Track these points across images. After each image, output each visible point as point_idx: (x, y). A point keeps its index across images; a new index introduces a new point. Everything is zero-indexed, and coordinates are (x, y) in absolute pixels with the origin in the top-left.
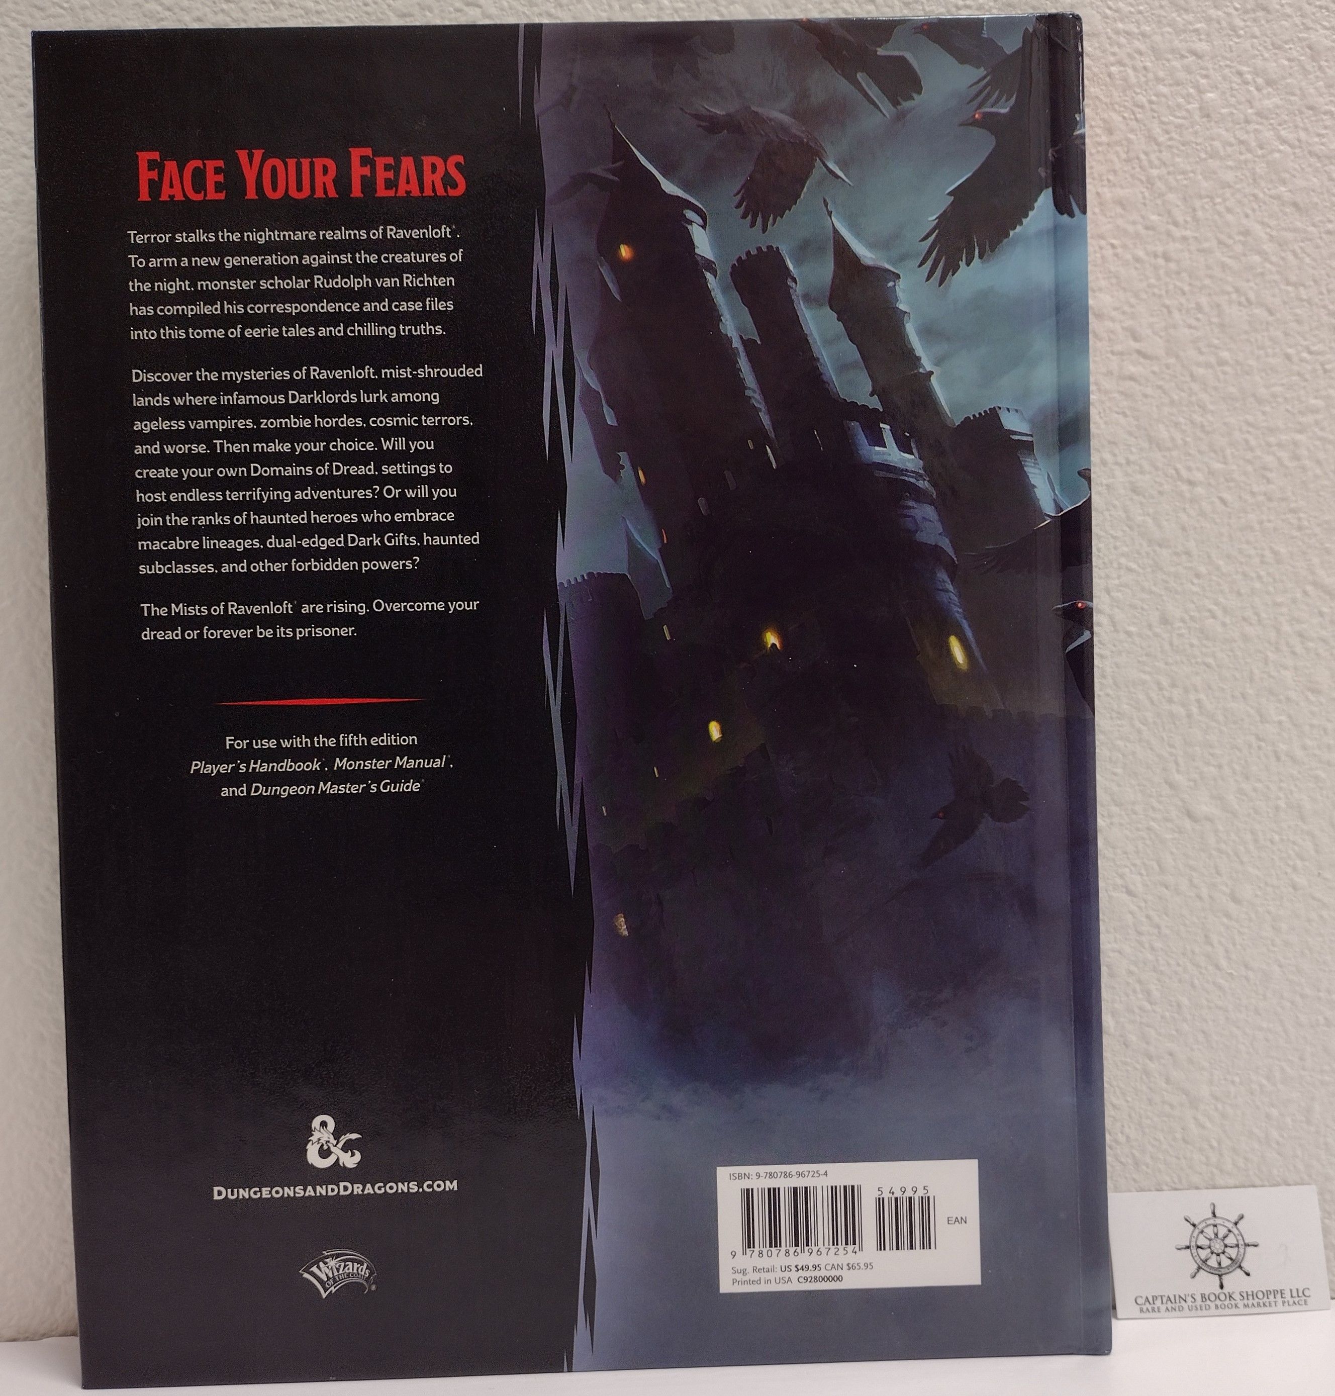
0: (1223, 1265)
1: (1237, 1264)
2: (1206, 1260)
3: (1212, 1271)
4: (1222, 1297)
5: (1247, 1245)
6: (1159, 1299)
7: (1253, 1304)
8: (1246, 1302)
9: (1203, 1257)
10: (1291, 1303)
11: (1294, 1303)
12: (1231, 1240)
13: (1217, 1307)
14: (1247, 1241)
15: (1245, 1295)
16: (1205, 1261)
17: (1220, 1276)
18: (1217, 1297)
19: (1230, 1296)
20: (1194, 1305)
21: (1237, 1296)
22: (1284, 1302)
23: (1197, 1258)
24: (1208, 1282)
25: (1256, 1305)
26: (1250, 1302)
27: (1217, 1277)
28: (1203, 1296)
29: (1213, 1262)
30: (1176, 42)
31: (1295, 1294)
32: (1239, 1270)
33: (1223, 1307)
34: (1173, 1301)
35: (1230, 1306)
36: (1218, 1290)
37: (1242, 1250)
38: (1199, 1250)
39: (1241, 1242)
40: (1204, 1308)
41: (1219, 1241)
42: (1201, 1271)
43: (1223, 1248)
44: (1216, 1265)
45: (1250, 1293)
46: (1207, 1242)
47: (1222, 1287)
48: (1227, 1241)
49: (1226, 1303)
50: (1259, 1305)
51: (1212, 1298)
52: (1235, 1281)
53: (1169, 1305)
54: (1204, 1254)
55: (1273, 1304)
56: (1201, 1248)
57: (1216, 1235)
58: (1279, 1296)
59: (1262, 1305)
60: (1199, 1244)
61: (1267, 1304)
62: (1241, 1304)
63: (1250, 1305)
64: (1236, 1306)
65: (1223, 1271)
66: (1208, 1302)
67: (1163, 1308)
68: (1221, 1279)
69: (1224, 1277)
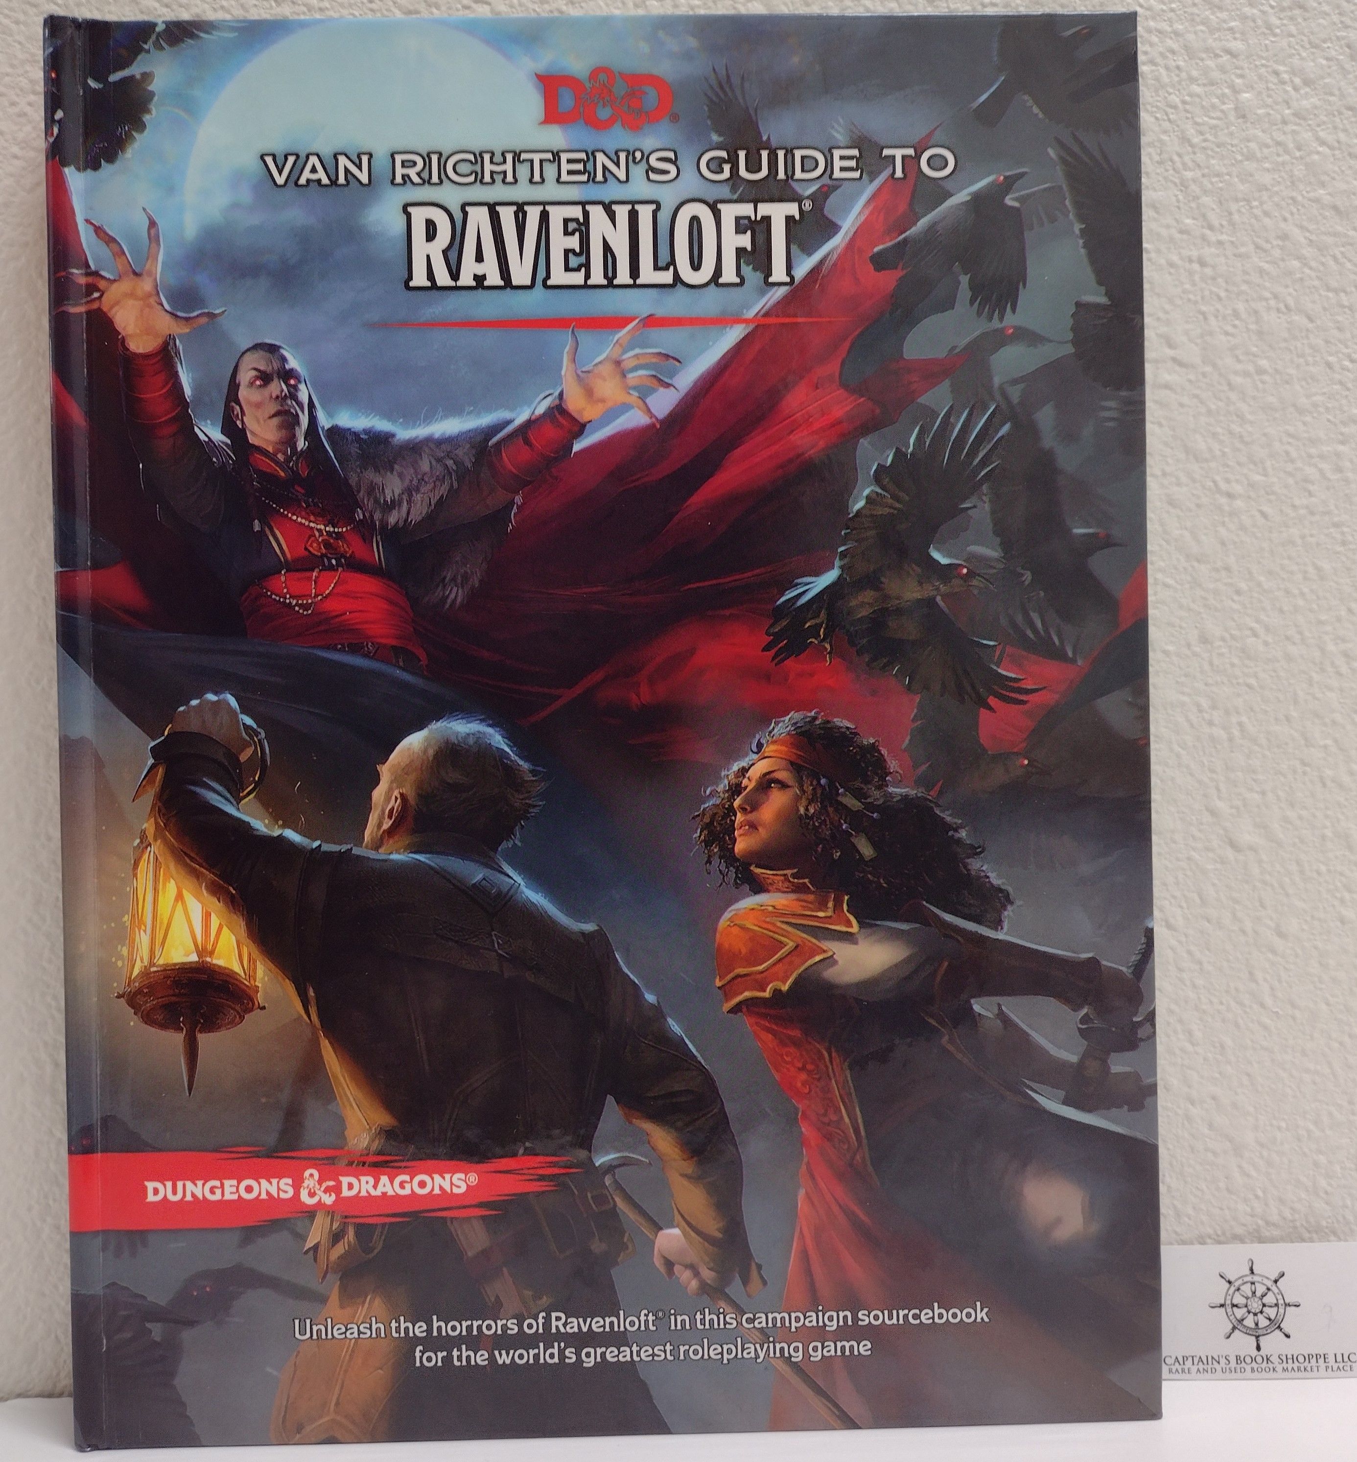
0: (1260, 1326)
1: (1276, 1325)
2: (1243, 1320)
3: (1248, 1332)
4: (1259, 1359)
5: (1287, 1305)
6: (1190, 1359)
7: (1293, 1368)
8: (1285, 1365)
9: (1239, 1317)
10: (1335, 1368)
11: (1338, 1367)
12: (1270, 1299)
13: (1253, 1369)
14: (1287, 1301)
15: (1284, 1359)
16: (1241, 1321)
17: (1257, 1337)
18: (1254, 1360)
19: (1268, 1359)
20: (1228, 1367)
21: (1275, 1359)
22: (1327, 1368)
23: (1232, 1318)
24: (1244, 1344)
25: (1296, 1369)
26: (1290, 1366)
27: (1254, 1338)
28: (1238, 1358)
29: (1249, 1322)
30: (1210, 41)
31: (1339, 1359)
32: (1277, 1331)
33: (1260, 1370)
34: (1205, 1362)
35: (1267, 1370)
36: (1254, 1352)
37: (1281, 1310)
38: (1235, 1309)
39: (1281, 1302)
40: (1239, 1370)
41: (1256, 1300)
42: (1237, 1331)
43: (1261, 1307)
44: (1253, 1325)
45: (1290, 1356)
46: (1244, 1301)
47: (1258, 1348)
48: (1265, 1300)
49: (1264, 1365)
50: (1299, 1369)
51: (1248, 1360)
52: (1273, 1343)
53: (1201, 1366)
54: (1239, 1313)
55: (1315, 1369)
56: (1236, 1306)
57: (1254, 1293)
58: (1321, 1361)
59: (1302, 1369)
60: (1235, 1302)
61: (1309, 1369)
62: (1279, 1368)
63: (1290, 1369)
64: (1274, 1369)
65: (1260, 1332)
66: (1243, 1364)
67: (1194, 1369)
68: (1257, 1341)
69: (1261, 1338)
